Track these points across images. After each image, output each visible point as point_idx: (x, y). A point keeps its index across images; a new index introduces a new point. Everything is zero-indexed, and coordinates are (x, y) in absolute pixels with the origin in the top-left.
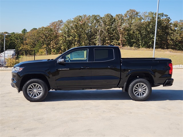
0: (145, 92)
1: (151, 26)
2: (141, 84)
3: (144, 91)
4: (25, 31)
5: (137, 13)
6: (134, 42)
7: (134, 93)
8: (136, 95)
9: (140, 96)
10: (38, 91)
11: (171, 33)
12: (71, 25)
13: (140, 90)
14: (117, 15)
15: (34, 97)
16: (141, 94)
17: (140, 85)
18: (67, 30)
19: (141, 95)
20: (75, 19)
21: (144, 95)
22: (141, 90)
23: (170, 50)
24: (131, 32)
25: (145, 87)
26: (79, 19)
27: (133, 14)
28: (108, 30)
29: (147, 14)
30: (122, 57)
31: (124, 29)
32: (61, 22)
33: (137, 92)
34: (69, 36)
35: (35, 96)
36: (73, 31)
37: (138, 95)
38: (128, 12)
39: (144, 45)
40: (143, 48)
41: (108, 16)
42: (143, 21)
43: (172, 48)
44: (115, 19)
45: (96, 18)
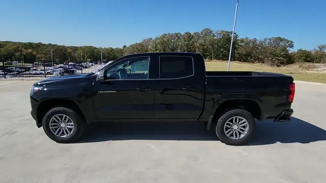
0: (243, 131)
1: (222, 42)
2: (238, 117)
3: (241, 130)
4: (125, 46)
5: (211, 32)
6: (207, 55)
7: (226, 133)
8: (227, 135)
9: (234, 138)
10: (69, 126)
11: (238, 48)
12: (158, 41)
13: (235, 127)
14: (194, 33)
15: (61, 135)
16: (236, 133)
17: (236, 119)
18: (155, 45)
19: (236, 135)
20: (161, 36)
21: (242, 136)
22: (237, 127)
23: (237, 61)
24: (205, 47)
25: (244, 123)
26: (164, 36)
27: (208, 32)
28: (187, 45)
29: (220, 32)
30: (207, 70)
31: (200, 44)
32: (151, 39)
33: (230, 131)
34: (156, 50)
35: (63, 134)
36: (159, 46)
37: (232, 135)
38: (203, 30)
39: (216, 57)
40: (215, 60)
41: (187, 33)
42: (215, 38)
43: (239, 60)
44: (193, 37)
45: (177, 36)
